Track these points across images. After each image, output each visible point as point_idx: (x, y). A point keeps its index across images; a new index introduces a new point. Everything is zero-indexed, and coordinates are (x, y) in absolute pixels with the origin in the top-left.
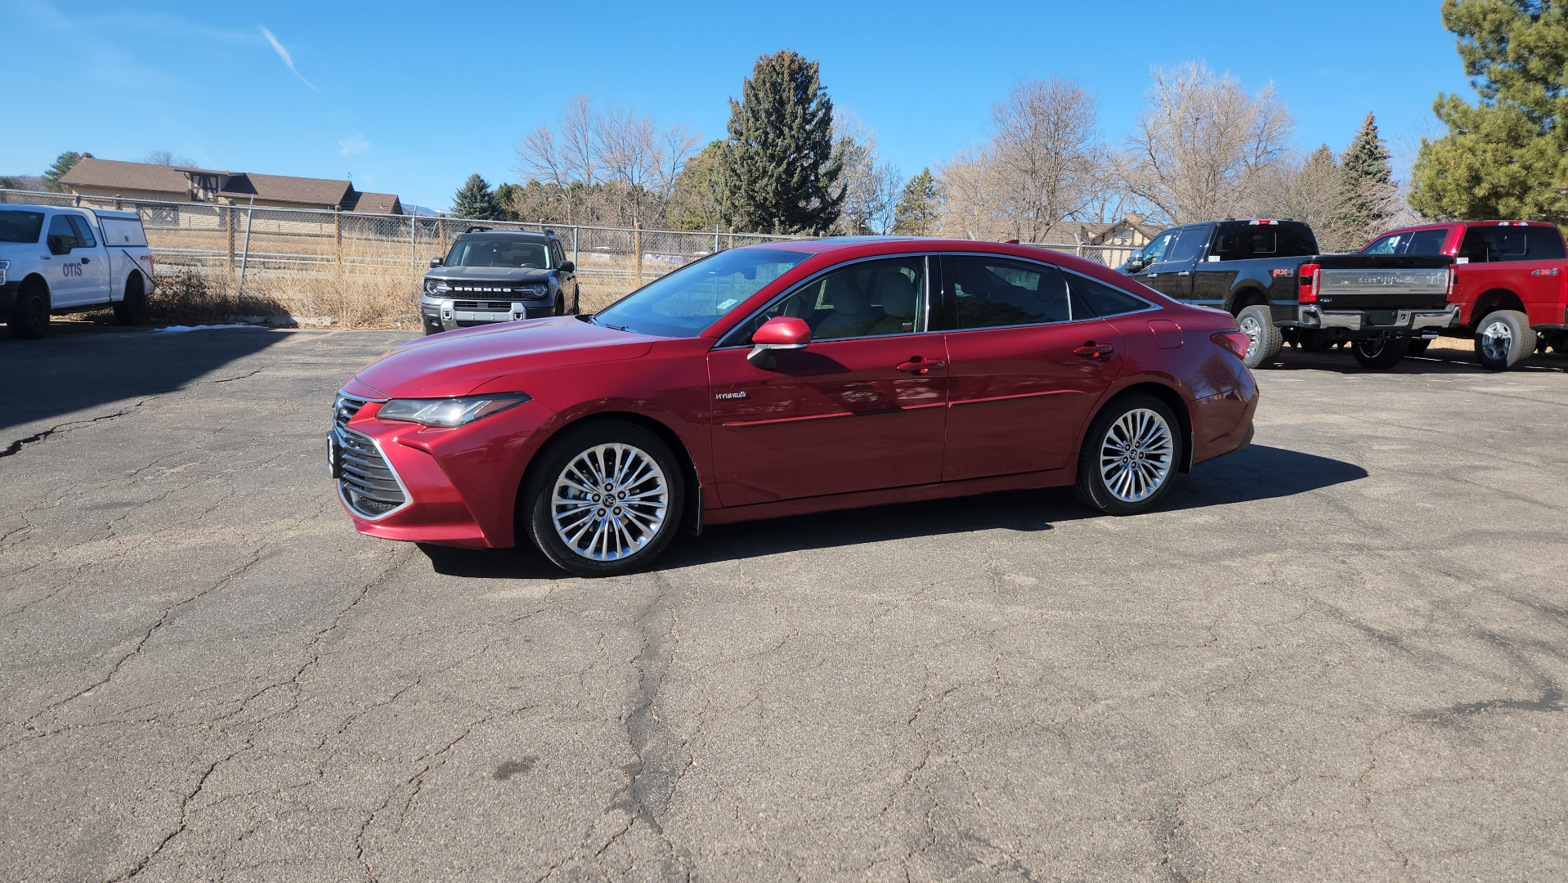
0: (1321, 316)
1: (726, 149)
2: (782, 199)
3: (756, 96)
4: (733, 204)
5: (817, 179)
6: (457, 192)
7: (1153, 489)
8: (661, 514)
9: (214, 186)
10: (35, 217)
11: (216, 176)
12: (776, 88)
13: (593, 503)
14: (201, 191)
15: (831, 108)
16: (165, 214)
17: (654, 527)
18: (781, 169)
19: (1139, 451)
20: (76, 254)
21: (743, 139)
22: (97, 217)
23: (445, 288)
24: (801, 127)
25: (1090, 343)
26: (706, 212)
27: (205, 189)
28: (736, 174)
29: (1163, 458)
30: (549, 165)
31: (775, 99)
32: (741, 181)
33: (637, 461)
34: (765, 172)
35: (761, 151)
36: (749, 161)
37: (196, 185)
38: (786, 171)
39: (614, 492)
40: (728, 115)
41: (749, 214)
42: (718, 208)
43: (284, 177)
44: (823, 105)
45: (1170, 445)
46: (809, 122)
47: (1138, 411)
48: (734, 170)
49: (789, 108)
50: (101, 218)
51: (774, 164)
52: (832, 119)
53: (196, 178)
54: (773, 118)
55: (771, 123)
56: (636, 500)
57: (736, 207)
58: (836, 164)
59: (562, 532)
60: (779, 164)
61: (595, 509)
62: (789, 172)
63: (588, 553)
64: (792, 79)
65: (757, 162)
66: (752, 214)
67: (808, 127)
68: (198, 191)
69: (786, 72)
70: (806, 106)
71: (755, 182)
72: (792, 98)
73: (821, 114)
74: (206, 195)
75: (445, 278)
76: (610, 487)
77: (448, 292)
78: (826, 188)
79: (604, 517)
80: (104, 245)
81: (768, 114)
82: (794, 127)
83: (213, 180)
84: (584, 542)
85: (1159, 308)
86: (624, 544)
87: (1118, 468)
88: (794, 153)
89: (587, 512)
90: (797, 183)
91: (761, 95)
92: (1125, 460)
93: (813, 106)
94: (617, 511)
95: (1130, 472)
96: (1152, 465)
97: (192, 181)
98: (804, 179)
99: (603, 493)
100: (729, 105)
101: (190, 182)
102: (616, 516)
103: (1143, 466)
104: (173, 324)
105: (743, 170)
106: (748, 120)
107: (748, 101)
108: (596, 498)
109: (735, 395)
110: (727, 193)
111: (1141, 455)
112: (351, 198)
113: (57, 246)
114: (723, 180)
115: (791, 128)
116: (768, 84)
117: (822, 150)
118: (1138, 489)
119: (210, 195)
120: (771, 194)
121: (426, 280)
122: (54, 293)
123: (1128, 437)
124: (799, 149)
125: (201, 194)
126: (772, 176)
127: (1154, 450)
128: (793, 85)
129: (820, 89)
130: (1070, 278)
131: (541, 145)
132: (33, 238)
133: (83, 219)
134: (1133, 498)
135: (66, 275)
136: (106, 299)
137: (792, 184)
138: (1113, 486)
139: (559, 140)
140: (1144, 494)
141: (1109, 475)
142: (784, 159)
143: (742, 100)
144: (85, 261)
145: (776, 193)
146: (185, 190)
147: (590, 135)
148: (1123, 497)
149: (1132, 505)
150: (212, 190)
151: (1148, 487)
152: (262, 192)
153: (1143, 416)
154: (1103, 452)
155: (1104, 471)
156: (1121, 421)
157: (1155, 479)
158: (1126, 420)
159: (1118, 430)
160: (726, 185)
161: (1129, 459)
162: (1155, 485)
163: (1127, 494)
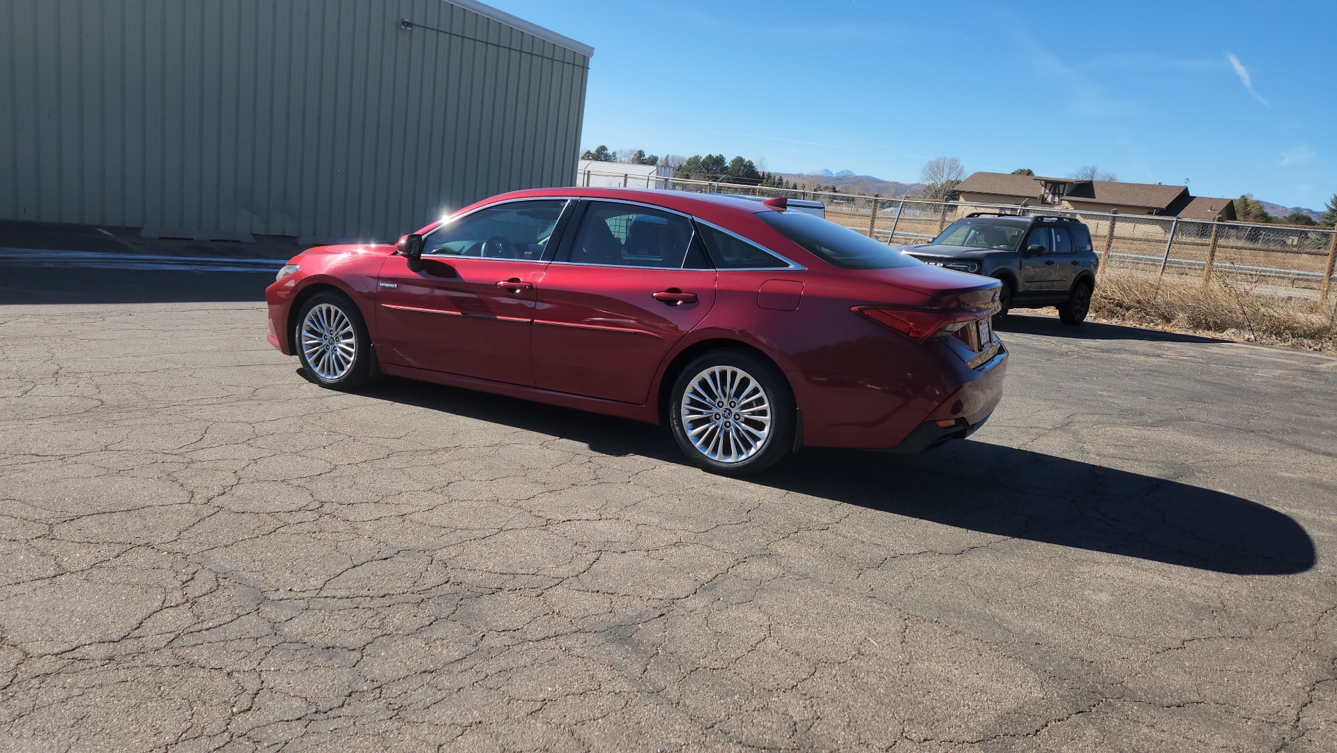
6: (1333, 198)
7: (744, 458)
8: (353, 357)
9: (1061, 192)
11: (1064, 183)
13: (324, 340)
14: (1051, 196)
17: (349, 365)
25: (677, 290)
27: (1054, 194)
29: (762, 427)
33: (341, 317)
37: (1047, 191)
45: (770, 414)
53: (1049, 185)
63: (318, 370)
68: (1048, 196)
74: (1053, 199)
76: (331, 333)
79: (328, 351)
83: (1062, 187)
84: (316, 363)
86: (334, 372)
87: (705, 421)
89: (319, 345)
92: (718, 417)
95: (719, 429)
96: (747, 431)
97: (1045, 188)
101: (1043, 188)
109: (391, 285)
112: (1183, 200)
119: (1057, 199)
125: (1049, 199)
130: (700, 228)
134: (720, 457)
140: (733, 459)
146: (1037, 195)
148: (706, 453)
149: (715, 463)
150: (1059, 195)
151: (740, 452)
152: (1099, 198)
153: (734, 375)
154: (685, 400)
155: (687, 418)
156: (705, 374)
157: (749, 447)
158: (713, 375)
159: (703, 384)
161: (721, 417)
162: (748, 454)
163: (714, 451)
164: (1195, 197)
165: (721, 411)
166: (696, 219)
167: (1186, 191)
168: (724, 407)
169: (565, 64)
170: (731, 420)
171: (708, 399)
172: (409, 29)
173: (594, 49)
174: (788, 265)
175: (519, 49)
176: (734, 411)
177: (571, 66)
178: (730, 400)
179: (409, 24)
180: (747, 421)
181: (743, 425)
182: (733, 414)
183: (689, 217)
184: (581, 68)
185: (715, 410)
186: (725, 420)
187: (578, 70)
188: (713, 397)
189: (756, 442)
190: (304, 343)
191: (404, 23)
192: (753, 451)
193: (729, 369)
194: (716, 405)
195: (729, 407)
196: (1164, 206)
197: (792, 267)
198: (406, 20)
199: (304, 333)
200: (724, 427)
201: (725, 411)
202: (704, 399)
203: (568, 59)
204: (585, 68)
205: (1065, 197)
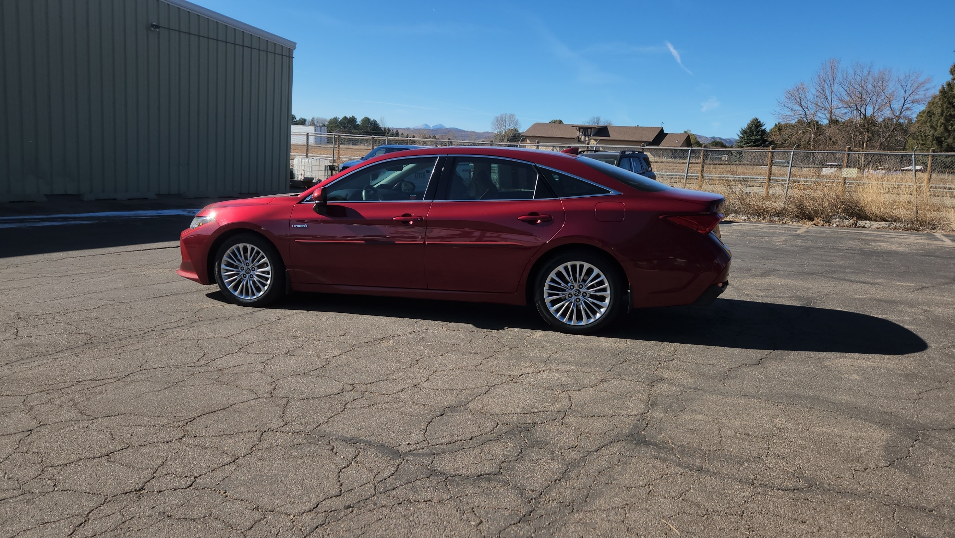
1: (946, 87)
6: (741, 130)
7: (592, 320)
8: (269, 281)
9: (589, 134)
11: (591, 128)
14: (583, 136)
17: (266, 287)
25: (535, 214)
27: (585, 135)
30: (800, 108)
33: (257, 253)
37: (581, 134)
39: (249, 267)
43: (626, 127)
45: (609, 291)
53: (582, 130)
56: (259, 272)
59: (226, 282)
68: (581, 137)
74: (585, 139)
76: (247, 264)
79: (245, 278)
83: (589, 130)
84: (235, 288)
85: (617, 193)
86: (253, 294)
87: (562, 300)
89: (237, 274)
92: (570, 296)
95: (573, 304)
96: (593, 303)
97: (579, 131)
99: (244, 267)
102: (250, 279)
103: (585, 302)
108: (242, 269)
109: (302, 226)
110: (942, 120)
111: (585, 294)
118: (580, 317)
119: (587, 139)
123: (569, 280)
125: (582, 139)
127: (595, 291)
130: (542, 171)
131: (797, 96)
139: (812, 93)
140: (585, 322)
146: (575, 136)
147: (835, 87)
148: (565, 320)
149: (572, 327)
150: (589, 136)
151: (589, 317)
152: (613, 136)
153: (582, 267)
154: (546, 287)
155: (548, 300)
156: (561, 268)
157: (595, 313)
158: (566, 268)
159: (559, 274)
160: (942, 115)
161: (573, 296)
162: (595, 318)
163: (570, 319)
164: (667, 134)
165: (572, 292)
166: (538, 165)
167: (662, 130)
168: (575, 289)
169: (276, 55)
170: (580, 297)
171: (563, 284)
172: (157, 30)
173: (296, 43)
174: (609, 192)
175: (241, 44)
176: (582, 290)
177: (281, 56)
178: (579, 284)
179: (157, 27)
180: (592, 296)
181: (590, 299)
182: (582, 293)
183: (533, 164)
184: (288, 58)
185: (569, 291)
186: (576, 297)
187: (286, 59)
188: (566, 282)
189: (600, 309)
190: (223, 274)
191: (153, 26)
192: (598, 315)
193: (578, 263)
194: (569, 288)
195: (578, 288)
196: (651, 140)
197: (612, 192)
198: (154, 23)
199: (223, 266)
200: (575, 302)
201: (576, 292)
202: (560, 284)
203: (278, 51)
204: (291, 57)
205: (592, 137)
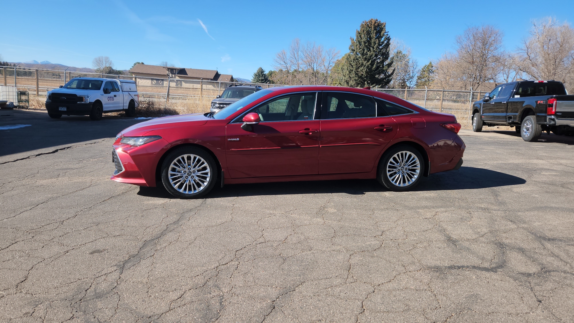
0: (556, 120)
1: (348, 56)
2: (369, 74)
3: (360, 36)
4: (349, 76)
5: (383, 67)
6: (254, 74)
7: (411, 182)
8: (208, 179)
9: (175, 73)
10: (100, 82)
11: (175, 69)
12: (369, 33)
13: (183, 174)
14: (171, 74)
15: (390, 40)
16: (159, 82)
17: (206, 184)
18: (369, 63)
19: (405, 167)
20: (112, 94)
21: (355, 52)
22: (120, 82)
23: (217, 105)
24: (378, 47)
25: (382, 125)
26: (339, 80)
27: (172, 73)
28: (352, 66)
29: (417, 171)
30: (285, 64)
31: (368, 37)
32: (353, 68)
33: (199, 160)
34: (362, 64)
35: (361, 57)
36: (356, 60)
37: (169, 72)
38: (370, 64)
39: (192, 170)
40: (350, 43)
41: (356, 80)
42: (344, 78)
43: (196, 69)
44: (387, 39)
45: (419, 166)
46: (381, 45)
47: (404, 152)
48: (351, 64)
49: (373, 40)
50: (122, 82)
51: (366, 61)
52: (390, 44)
53: (169, 70)
54: (367, 44)
55: (366, 46)
56: (199, 174)
57: (351, 78)
58: (391, 61)
59: (172, 183)
60: (368, 62)
61: (184, 176)
62: (372, 64)
63: (181, 191)
64: (375, 29)
65: (359, 61)
66: (357, 80)
67: (380, 47)
68: (170, 74)
69: (373, 27)
70: (380, 39)
71: (358, 68)
72: (374, 36)
73: (385, 42)
74: (172, 76)
75: (218, 102)
76: (189, 169)
77: (218, 107)
78: (386, 70)
79: (188, 179)
80: (122, 91)
81: (365, 43)
82: (375, 47)
83: (174, 71)
84: (180, 187)
85: (417, 113)
86: (195, 189)
87: (395, 173)
88: (374, 57)
89: (181, 177)
90: (375, 68)
91: (362, 36)
92: (399, 170)
93: (383, 39)
94: (192, 177)
95: (401, 175)
96: (411, 173)
97: (168, 71)
98: (378, 67)
99: (187, 171)
100: (350, 40)
101: (167, 71)
102: (192, 179)
103: (407, 173)
104: (141, 117)
105: (354, 64)
106: (357, 45)
107: (357, 38)
108: (185, 172)
109: (235, 139)
110: (348, 72)
111: (406, 169)
112: (217, 76)
113: (106, 91)
114: (346, 68)
115: (373, 48)
116: (365, 32)
117: (386, 56)
118: (404, 182)
119: (173, 76)
120: (364, 73)
121: (212, 103)
122: (104, 106)
123: (399, 162)
124: (376, 56)
126: (365, 66)
127: (412, 167)
128: (375, 31)
129: (385, 33)
130: (377, 101)
131: (282, 57)
132: (99, 89)
133: (116, 83)
134: (402, 185)
135: (109, 100)
136: (122, 108)
137: (373, 69)
138: (393, 180)
139: (289, 55)
140: (407, 184)
141: (391, 175)
142: (369, 60)
143: (355, 38)
144: (115, 96)
145: (366, 72)
146: (166, 74)
147: (299, 52)
148: (397, 184)
149: (401, 188)
150: (174, 74)
151: (409, 181)
152: (189, 75)
153: (406, 154)
154: (388, 167)
155: (388, 174)
156: (396, 155)
159: (395, 159)
160: (348, 70)
161: (401, 170)
162: (412, 181)
163: (400, 183)
164: (220, 75)
165: (400, 168)
166: (375, 97)
167: (217, 72)
168: (401, 166)
170: (404, 171)
171: (396, 164)
174: (413, 112)
178: (404, 163)
181: (409, 171)
183: (372, 97)
189: (414, 176)
194: (398, 166)
196: (212, 78)
199: (170, 172)
205: (176, 75)
